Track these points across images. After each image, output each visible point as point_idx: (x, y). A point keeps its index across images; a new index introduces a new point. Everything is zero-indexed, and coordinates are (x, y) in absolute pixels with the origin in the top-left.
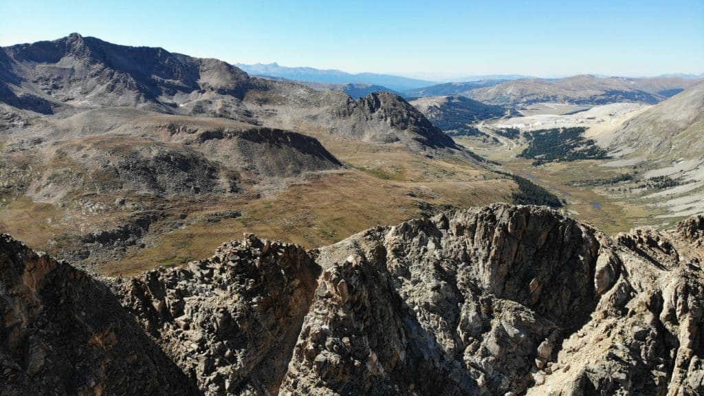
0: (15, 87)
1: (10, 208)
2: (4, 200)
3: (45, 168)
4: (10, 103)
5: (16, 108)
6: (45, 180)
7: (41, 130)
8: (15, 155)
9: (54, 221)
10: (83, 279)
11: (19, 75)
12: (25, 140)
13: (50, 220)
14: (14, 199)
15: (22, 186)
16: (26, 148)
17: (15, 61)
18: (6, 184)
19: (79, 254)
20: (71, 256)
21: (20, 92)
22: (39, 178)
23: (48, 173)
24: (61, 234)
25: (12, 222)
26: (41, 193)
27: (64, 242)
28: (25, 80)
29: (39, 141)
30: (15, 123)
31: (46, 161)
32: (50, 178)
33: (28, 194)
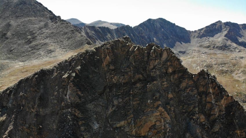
0: (239, 38)
1: (225, 78)
2: (224, 74)
3: (241, 67)
4: (236, 43)
5: (237, 45)
6: (240, 71)
7: (244, 54)
8: (233, 61)
9: (238, 86)
10: (242, 109)
11: (242, 34)
12: (238, 56)
13: (237, 85)
14: (228, 75)
15: (232, 72)
16: (237, 59)
17: (242, 29)
18: (226, 70)
19: (243, 100)
20: (240, 100)
21: (241, 40)
22: (238, 70)
23: (242, 69)
24: (239, 92)
25: (224, 82)
26: (237, 75)
27: (239, 95)
28: (244, 36)
29: (242, 58)
30: (236, 50)
31: (242, 65)
32: (242, 71)
33: (233, 75)
